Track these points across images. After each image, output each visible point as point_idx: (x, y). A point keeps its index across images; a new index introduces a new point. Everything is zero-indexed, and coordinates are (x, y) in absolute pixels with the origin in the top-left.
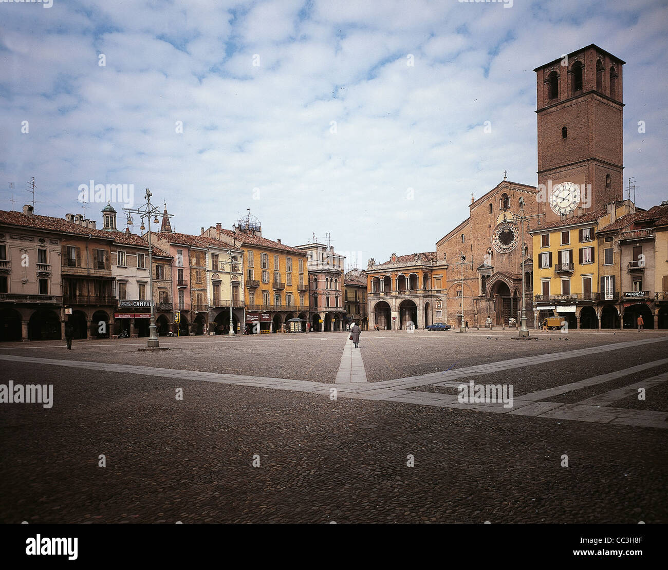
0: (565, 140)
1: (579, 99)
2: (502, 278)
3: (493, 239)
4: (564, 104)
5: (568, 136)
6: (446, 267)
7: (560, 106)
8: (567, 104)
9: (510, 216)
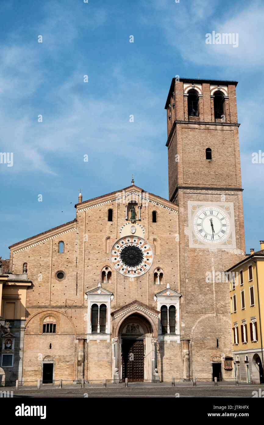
0: (210, 162)
1: (224, 127)
2: (142, 311)
3: (112, 256)
4: (207, 126)
5: (213, 159)
6: (30, 284)
7: (204, 126)
8: (212, 127)
9: (139, 230)
